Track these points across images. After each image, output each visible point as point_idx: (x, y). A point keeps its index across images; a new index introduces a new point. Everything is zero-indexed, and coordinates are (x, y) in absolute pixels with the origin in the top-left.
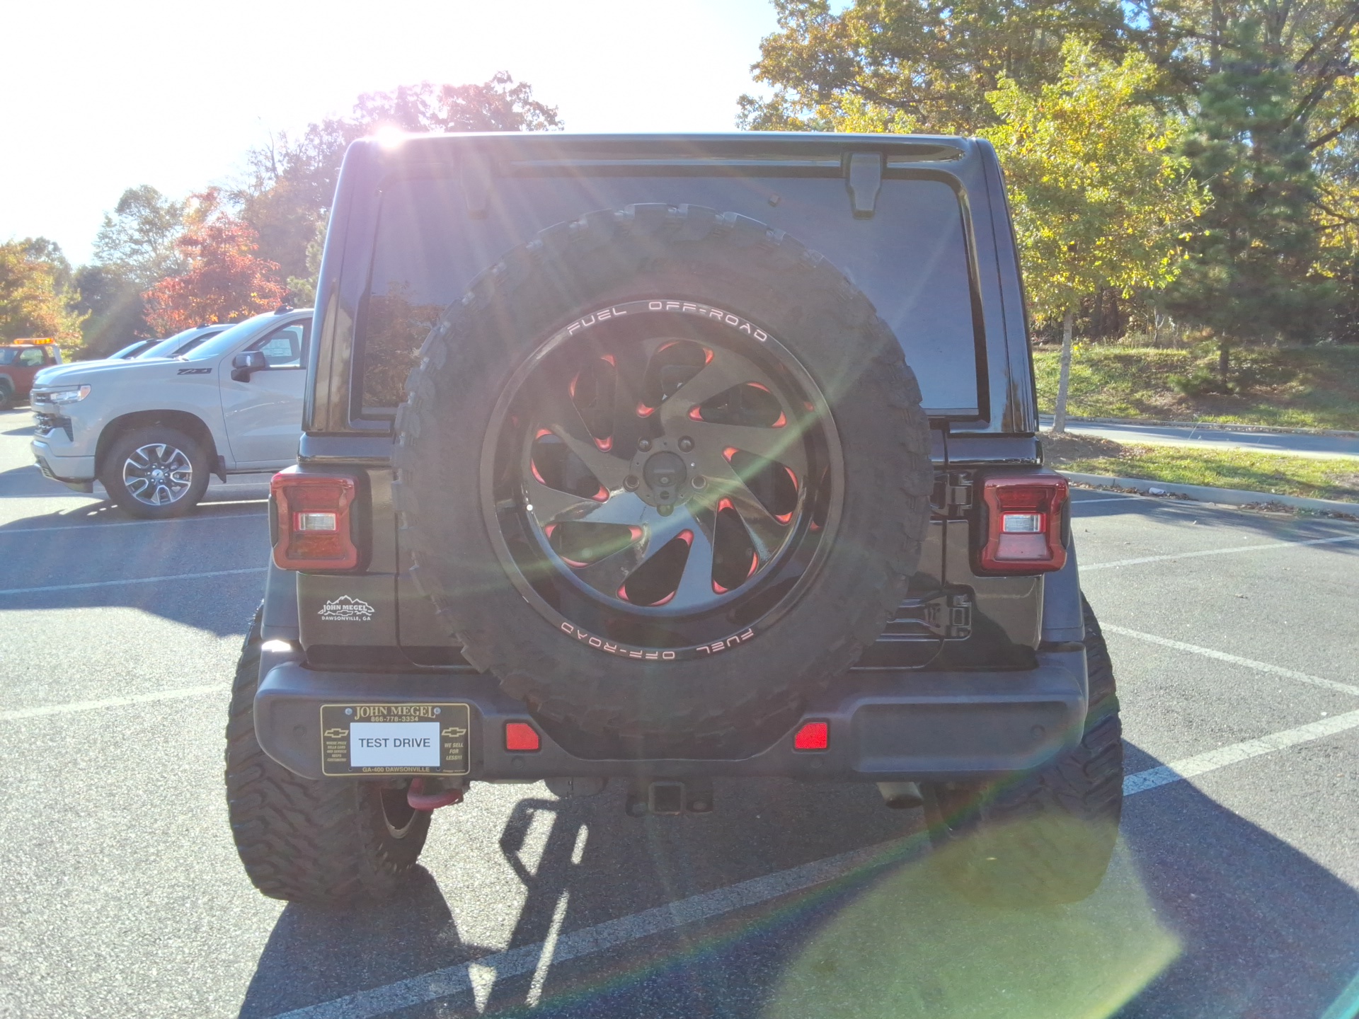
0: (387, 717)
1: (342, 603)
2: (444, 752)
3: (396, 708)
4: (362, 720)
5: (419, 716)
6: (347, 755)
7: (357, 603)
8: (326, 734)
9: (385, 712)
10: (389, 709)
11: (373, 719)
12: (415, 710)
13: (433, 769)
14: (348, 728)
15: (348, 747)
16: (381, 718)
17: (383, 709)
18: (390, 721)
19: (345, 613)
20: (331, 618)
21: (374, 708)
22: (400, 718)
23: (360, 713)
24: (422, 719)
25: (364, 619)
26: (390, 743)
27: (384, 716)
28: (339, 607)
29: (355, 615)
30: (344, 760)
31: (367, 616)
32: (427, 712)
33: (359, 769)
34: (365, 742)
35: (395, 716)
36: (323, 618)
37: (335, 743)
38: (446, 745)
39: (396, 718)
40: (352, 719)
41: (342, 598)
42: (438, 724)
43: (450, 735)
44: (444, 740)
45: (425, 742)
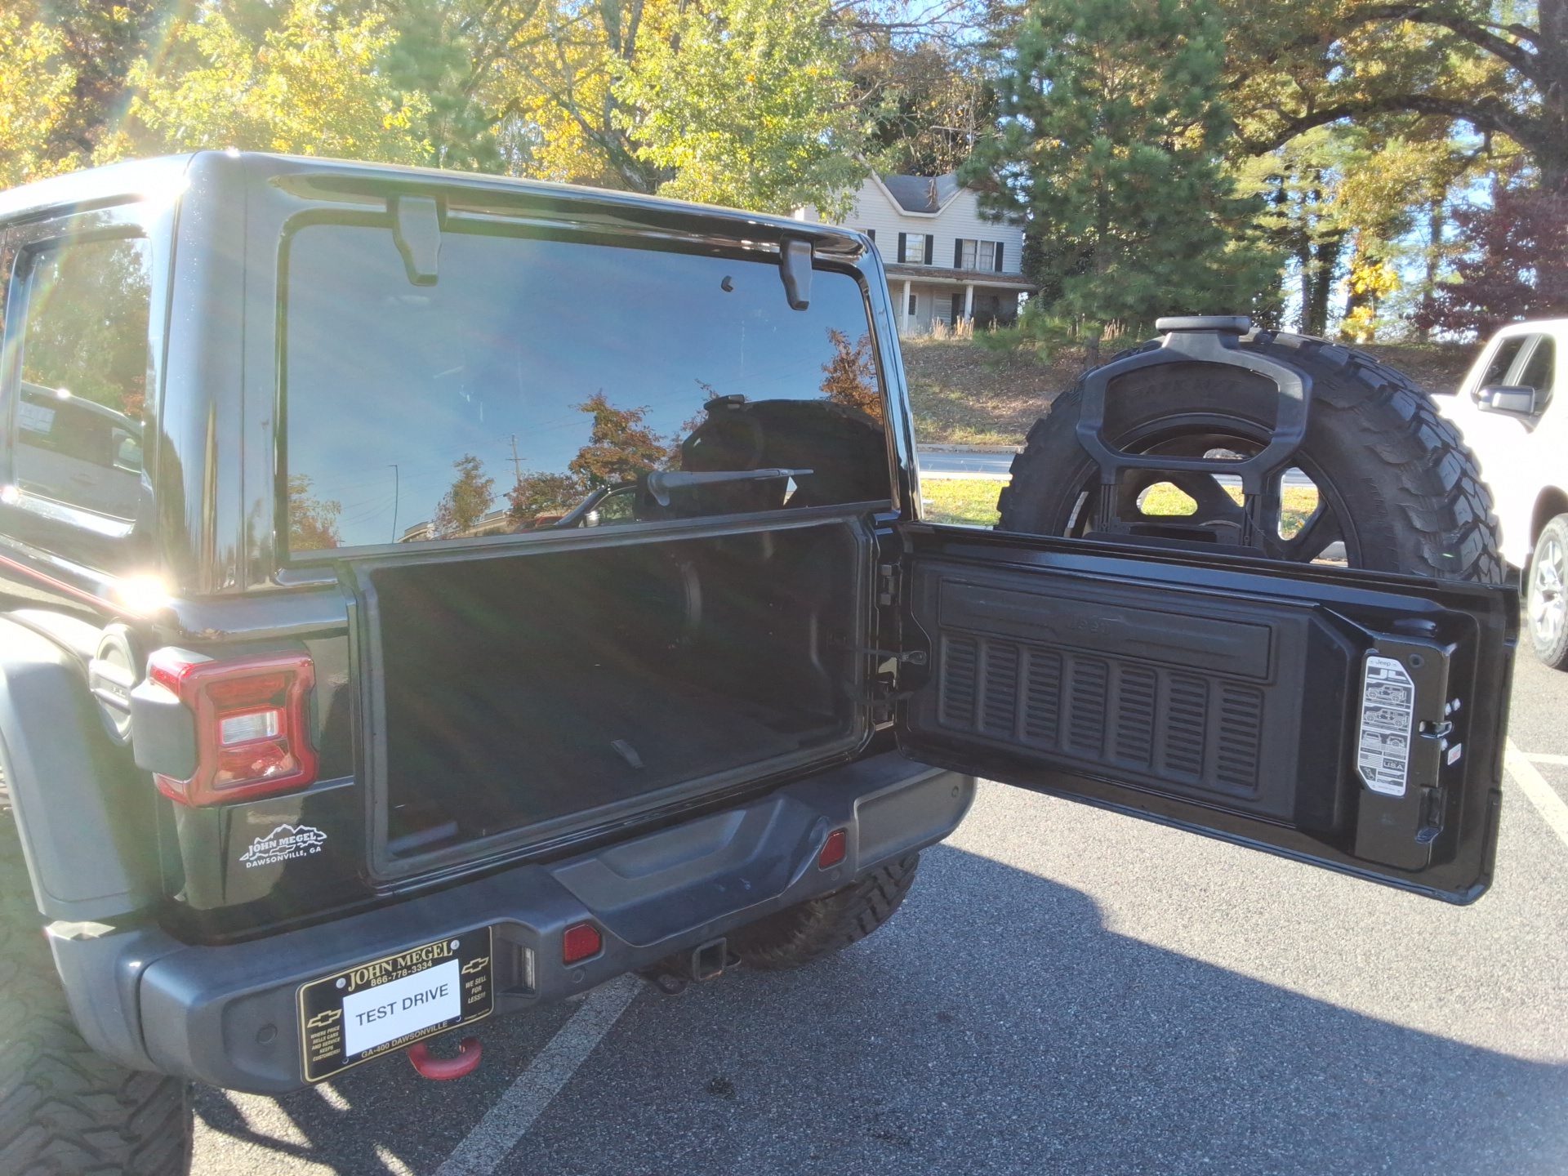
0: (393, 973)
1: (278, 837)
2: (465, 994)
3: (404, 958)
4: (359, 988)
5: (433, 960)
6: (341, 1045)
7: (302, 832)
8: (310, 1025)
9: (390, 968)
10: (395, 962)
11: (373, 982)
12: (428, 952)
13: (451, 1022)
14: (340, 1006)
15: (342, 1033)
16: (385, 978)
17: (385, 963)
18: (397, 978)
19: (282, 850)
20: (262, 862)
21: (372, 969)
22: (409, 970)
23: (356, 980)
24: (437, 962)
25: (312, 851)
26: (398, 1007)
27: (388, 973)
28: (274, 844)
29: (298, 849)
30: (337, 1051)
31: (315, 846)
32: (442, 950)
33: (357, 1057)
34: (365, 1017)
35: (402, 969)
36: (248, 865)
37: (323, 1033)
38: (468, 985)
39: (405, 971)
40: (345, 992)
41: (279, 829)
42: (456, 962)
43: (472, 971)
44: (464, 979)
45: (442, 990)
